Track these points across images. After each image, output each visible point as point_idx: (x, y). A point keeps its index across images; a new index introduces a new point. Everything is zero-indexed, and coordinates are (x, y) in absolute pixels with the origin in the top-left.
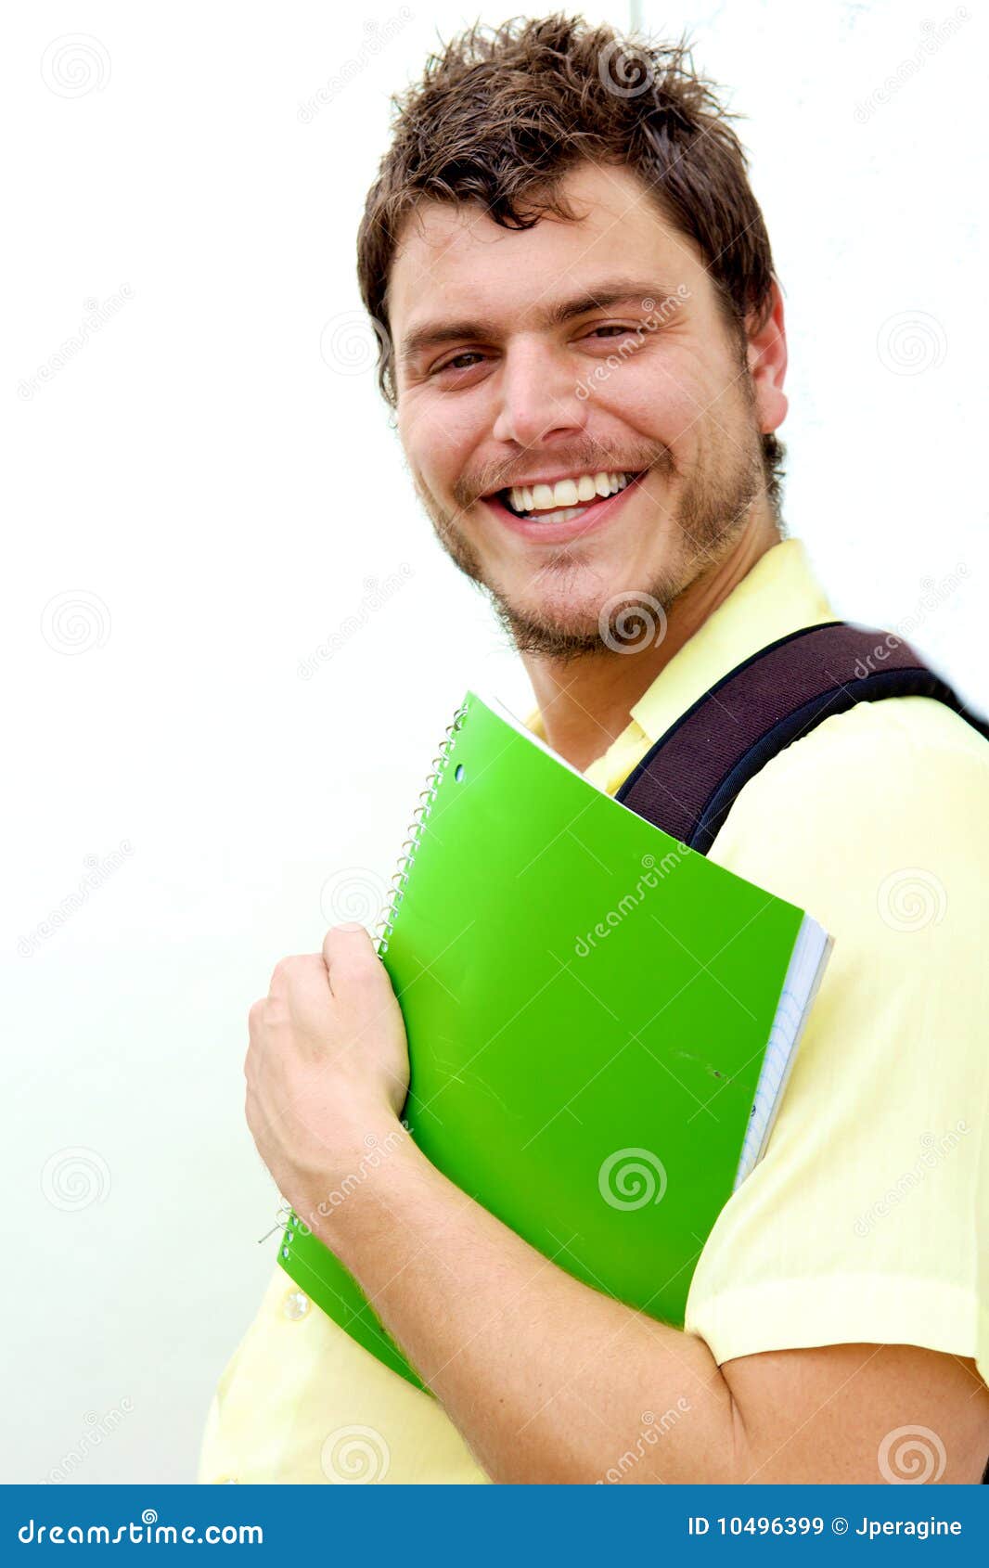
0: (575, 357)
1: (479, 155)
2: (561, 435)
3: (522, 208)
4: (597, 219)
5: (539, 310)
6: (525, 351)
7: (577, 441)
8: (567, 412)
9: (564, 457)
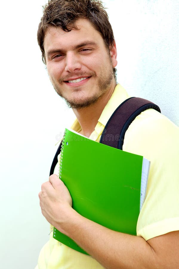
0: (79, 55)
1: (60, 18)
2: (77, 70)
3: (68, 28)
4: (82, 29)
5: (72, 47)
6: (70, 54)
7: (80, 71)
8: (78, 66)
9: (77, 74)
